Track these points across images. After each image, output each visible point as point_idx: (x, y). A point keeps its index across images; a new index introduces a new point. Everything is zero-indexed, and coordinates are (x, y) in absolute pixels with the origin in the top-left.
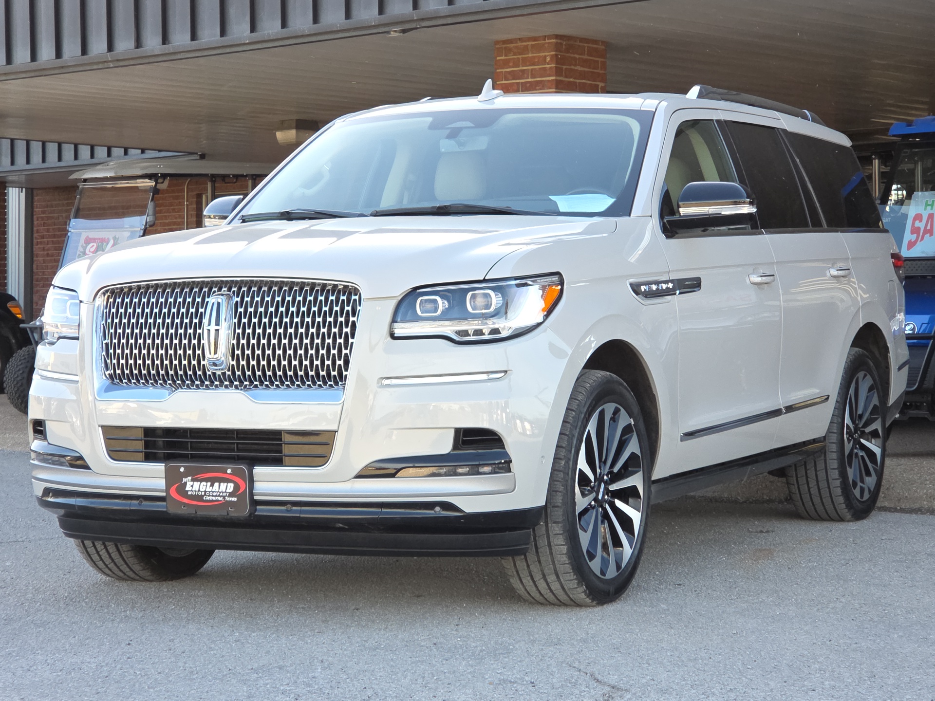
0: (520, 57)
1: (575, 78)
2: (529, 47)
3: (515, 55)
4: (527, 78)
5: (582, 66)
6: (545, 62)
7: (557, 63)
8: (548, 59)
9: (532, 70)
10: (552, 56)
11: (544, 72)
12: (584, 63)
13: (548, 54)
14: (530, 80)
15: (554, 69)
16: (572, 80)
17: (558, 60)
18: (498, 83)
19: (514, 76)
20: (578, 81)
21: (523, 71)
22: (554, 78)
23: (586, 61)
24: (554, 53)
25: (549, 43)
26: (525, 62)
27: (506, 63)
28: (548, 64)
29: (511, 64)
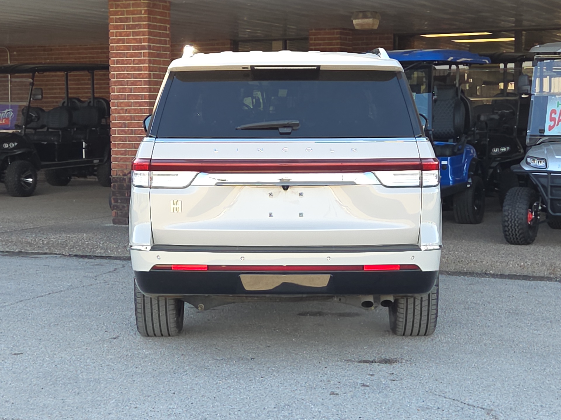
0: (125, 9)
1: (156, 23)
2: (131, 4)
3: (122, 8)
4: (130, 22)
5: (160, 16)
6: (141, 13)
7: (149, 14)
8: (143, 12)
9: (133, 17)
10: (145, 10)
11: (140, 19)
12: (161, 14)
13: (143, 9)
14: (131, 23)
15: (147, 18)
16: (155, 24)
17: (149, 12)
18: (111, 24)
19: (121, 20)
20: (158, 24)
21: (127, 18)
22: (146, 23)
23: (161, 12)
24: (146, 8)
25: (143, 3)
26: (128, 13)
27: (116, 13)
28: (143, 15)
29: (119, 13)
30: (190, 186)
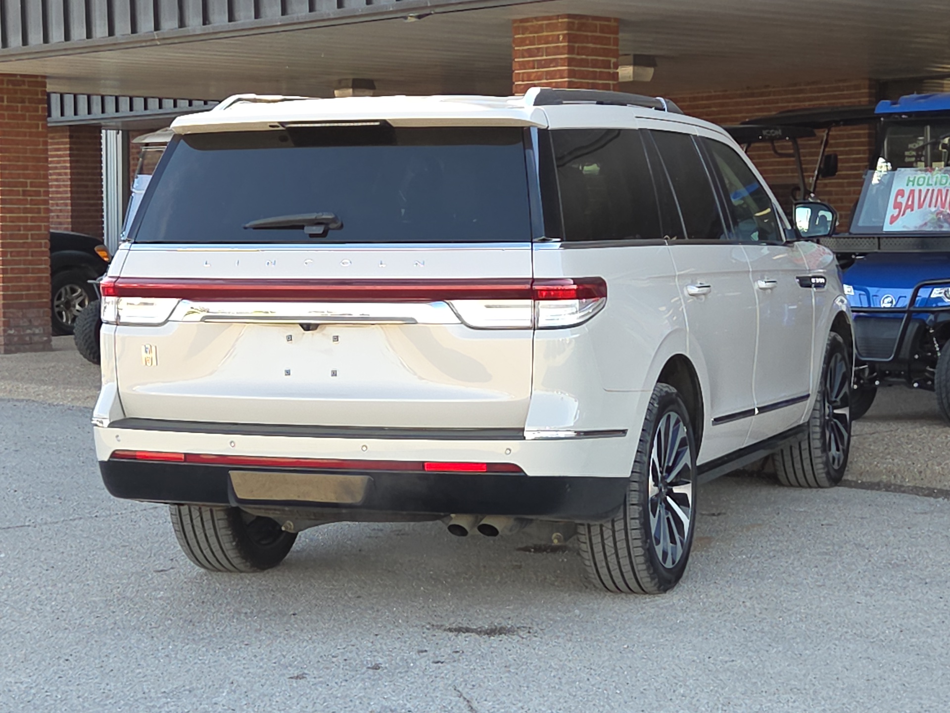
0: (536, 35)
1: (587, 55)
2: (544, 26)
3: (531, 33)
4: (542, 56)
5: (594, 43)
6: (558, 41)
7: (569, 42)
8: (561, 38)
9: (547, 48)
10: (564, 35)
11: (557, 51)
12: (596, 40)
13: (561, 33)
14: (545, 57)
15: (567, 48)
16: (584, 57)
17: (570, 38)
18: (516, 60)
19: (530, 53)
20: (590, 58)
21: (538, 49)
22: (566, 56)
23: (597, 38)
24: (565, 32)
25: (561, 22)
26: (540, 40)
27: (522, 42)
28: (561, 42)
29: (528, 42)
30: (169, 323)
